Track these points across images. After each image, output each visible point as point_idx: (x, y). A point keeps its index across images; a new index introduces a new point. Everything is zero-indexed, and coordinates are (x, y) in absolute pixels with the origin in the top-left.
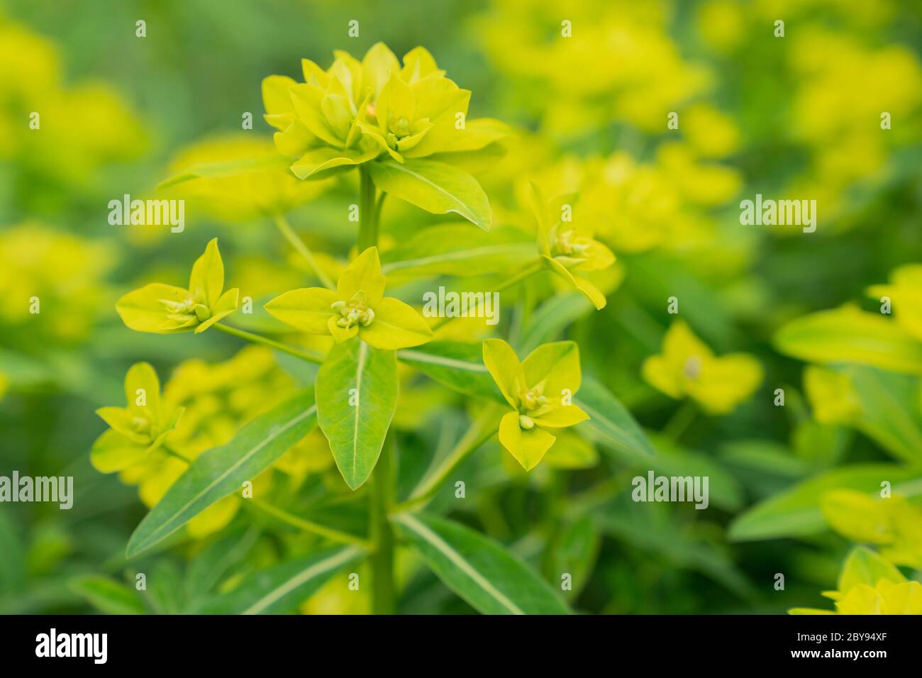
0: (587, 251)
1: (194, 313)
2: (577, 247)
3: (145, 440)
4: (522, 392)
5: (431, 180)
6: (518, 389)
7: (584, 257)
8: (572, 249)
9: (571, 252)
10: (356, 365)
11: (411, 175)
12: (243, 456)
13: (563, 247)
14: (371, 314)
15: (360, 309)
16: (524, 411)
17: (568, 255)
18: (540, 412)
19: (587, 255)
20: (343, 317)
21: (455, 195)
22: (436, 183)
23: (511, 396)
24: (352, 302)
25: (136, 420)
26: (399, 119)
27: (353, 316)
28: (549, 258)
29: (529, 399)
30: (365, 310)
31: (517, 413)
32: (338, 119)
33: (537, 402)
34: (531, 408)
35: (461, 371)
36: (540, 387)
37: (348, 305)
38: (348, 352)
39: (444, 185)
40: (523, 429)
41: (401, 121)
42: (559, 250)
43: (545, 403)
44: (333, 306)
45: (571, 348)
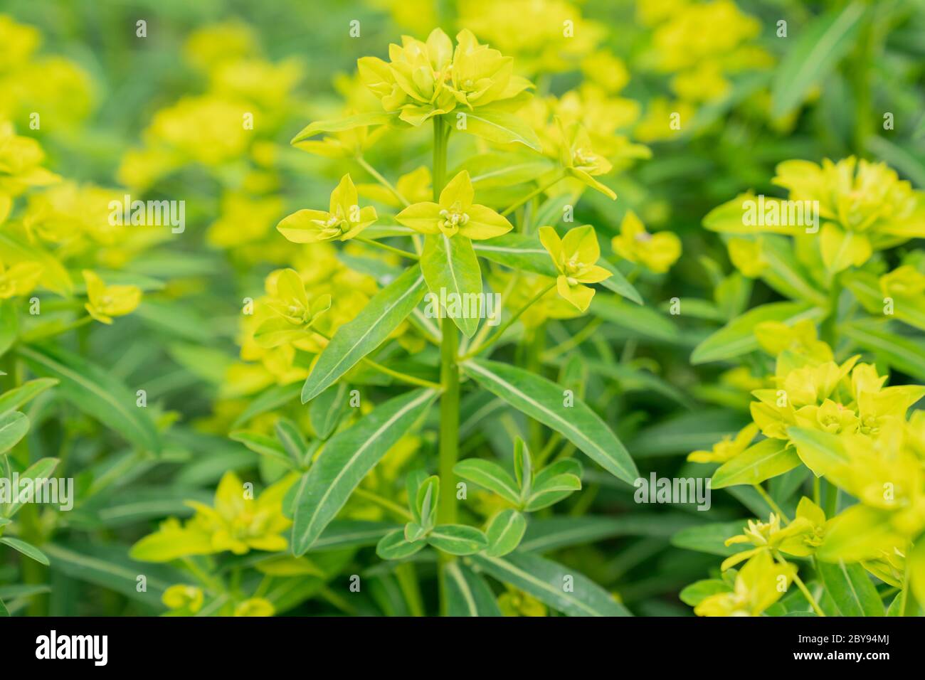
0: (595, 161)
1: (339, 227)
2: (589, 159)
3: (299, 321)
4: (566, 262)
5: (493, 122)
6: (563, 260)
7: (595, 166)
8: (586, 161)
9: (585, 163)
10: (446, 255)
11: (475, 119)
12: (370, 326)
13: (580, 160)
14: (466, 217)
15: (458, 213)
16: (568, 275)
17: (584, 165)
18: (580, 273)
19: (597, 164)
20: (447, 220)
21: (512, 130)
22: (495, 123)
23: (559, 264)
24: (452, 209)
25: (292, 308)
26: (466, 80)
27: (455, 219)
28: (572, 167)
29: (572, 265)
30: (461, 214)
31: (564, 276)
32: (426, 84)
33: (577, 267)
34: (574, 271)
35: (509, 254)
36: (575, 258)
37: (450, 212)
38: (437, 246)
39: (501, 124)
40: (571, 287)
41: (468, 81)
42: (578, 163)
43: (582, 268)
44: (441, 213)
45: (589, 230)
